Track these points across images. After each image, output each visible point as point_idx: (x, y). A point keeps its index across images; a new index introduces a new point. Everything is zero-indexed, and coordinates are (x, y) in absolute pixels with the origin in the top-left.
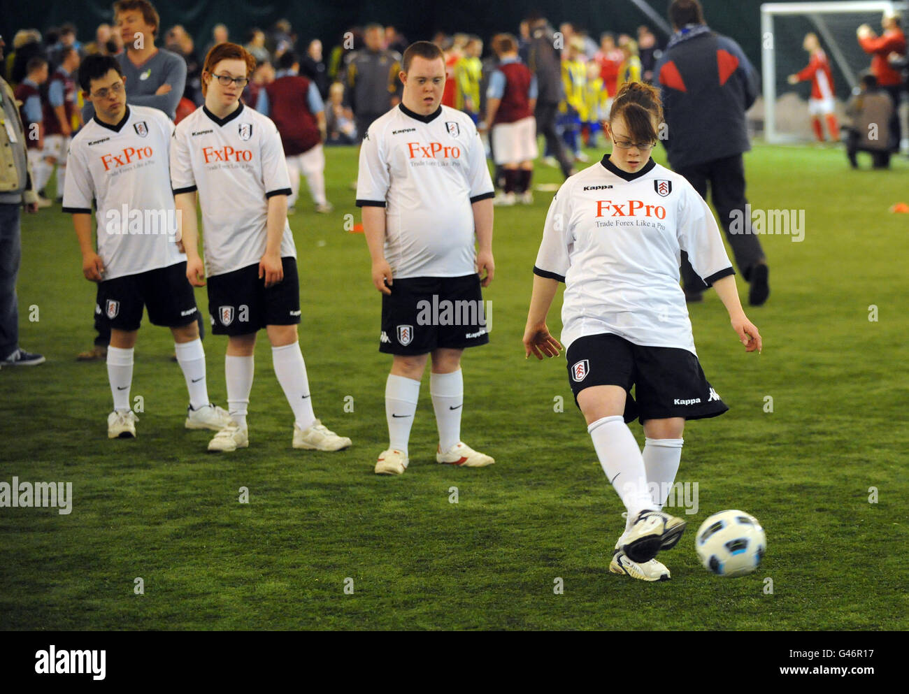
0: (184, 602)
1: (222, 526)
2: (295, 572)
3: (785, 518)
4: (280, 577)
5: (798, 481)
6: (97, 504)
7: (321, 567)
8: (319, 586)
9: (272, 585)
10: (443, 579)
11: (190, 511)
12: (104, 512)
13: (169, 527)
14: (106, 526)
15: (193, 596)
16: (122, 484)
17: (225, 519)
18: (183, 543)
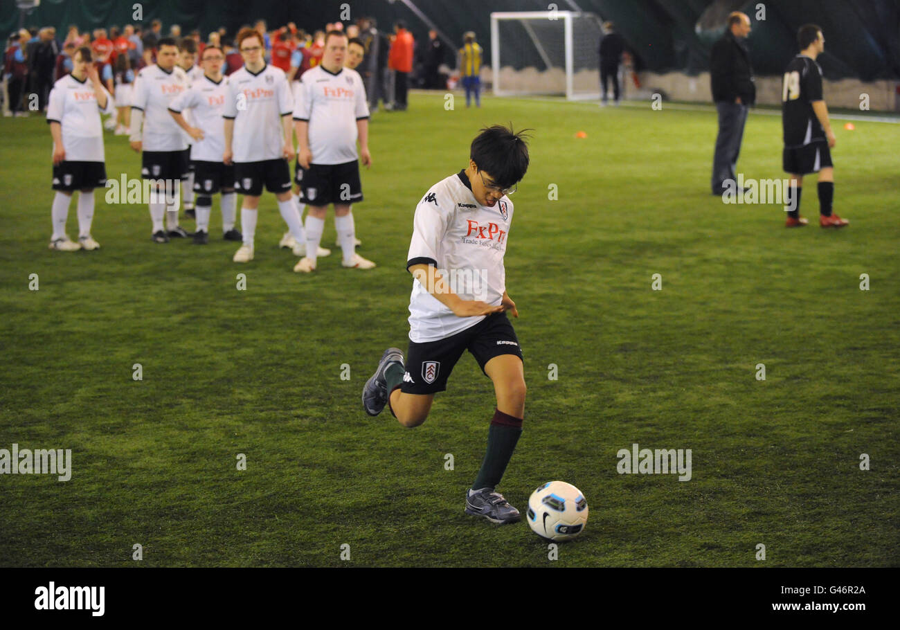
0: (194, 360)
1: (207, 318)
2: (255, 344)
3: (539, 313)
4: (248, 347)
5: (545, 291)
6: (132, 305)
7: (270, 341)
8: (271, 352)
9: (244, 351)
10: (343, 348)
11: (186, 309)
12: (137, 310)
13: (176, 318)
14: (140, 318)
15: (199, 357)
16: (144, 294)
17: (207, 314)
18: (187, 327)
